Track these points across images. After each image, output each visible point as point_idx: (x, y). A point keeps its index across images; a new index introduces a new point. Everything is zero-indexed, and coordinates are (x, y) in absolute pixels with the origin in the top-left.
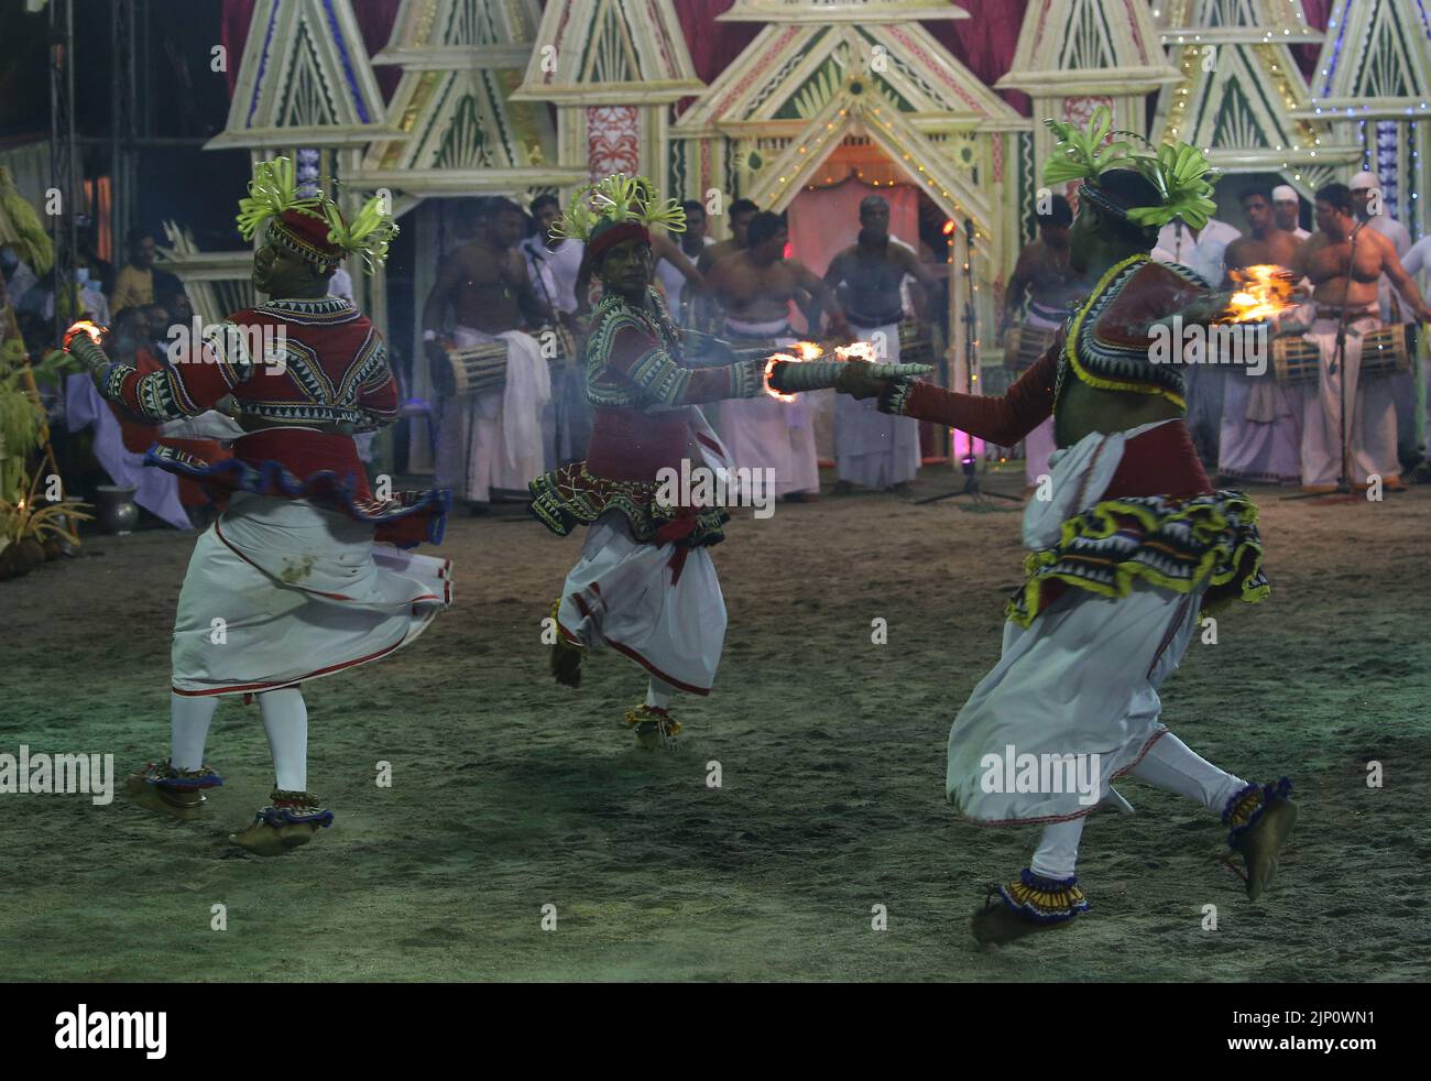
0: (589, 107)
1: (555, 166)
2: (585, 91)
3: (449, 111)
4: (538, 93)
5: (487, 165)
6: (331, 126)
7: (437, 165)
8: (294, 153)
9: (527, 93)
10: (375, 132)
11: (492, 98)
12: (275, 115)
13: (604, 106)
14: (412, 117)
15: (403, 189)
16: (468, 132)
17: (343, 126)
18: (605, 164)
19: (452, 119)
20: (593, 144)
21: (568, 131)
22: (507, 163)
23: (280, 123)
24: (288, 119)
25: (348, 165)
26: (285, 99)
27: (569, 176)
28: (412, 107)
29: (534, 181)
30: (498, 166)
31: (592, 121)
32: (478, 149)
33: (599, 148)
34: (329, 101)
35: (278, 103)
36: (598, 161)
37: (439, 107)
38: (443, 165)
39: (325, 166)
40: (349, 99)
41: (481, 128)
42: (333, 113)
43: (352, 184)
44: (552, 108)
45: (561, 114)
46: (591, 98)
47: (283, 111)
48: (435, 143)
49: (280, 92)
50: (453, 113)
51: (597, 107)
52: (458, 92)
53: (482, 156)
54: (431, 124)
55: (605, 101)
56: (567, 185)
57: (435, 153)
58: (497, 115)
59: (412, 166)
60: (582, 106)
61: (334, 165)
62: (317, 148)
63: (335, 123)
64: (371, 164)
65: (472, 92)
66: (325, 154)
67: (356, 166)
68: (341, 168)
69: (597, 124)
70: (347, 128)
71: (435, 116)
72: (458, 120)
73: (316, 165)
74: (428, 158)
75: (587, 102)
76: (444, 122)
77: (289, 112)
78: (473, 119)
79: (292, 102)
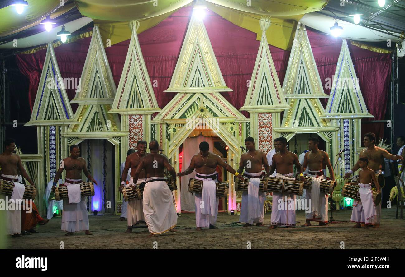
0: (129, 115)
1: (120, 131)
2: (128, 111)
3: (91, 116)
4: (115, 112)
5: (101, 131)
6: (59, 120)
7: (88, 131)
8: (49, 127)
9: (112, 111)
10: (71, 122)
11: (103, 113)
12: (44, 117)
13: (133, 115)
14: (81, 117)
15: (79, 137)
16: (96, 122)
17: (62, 120)
18: (134, 131)
19: (92, 118)
20: (130, 126)
21: (123, 122)
22: (107, 130)
23: (45, 119)
24: (47, 118)
25: (64, 131)
26: (46, 112)
27: (124, 134)
28: (81, 115)
29: (114, 135)
30: (105, 131)
31: (130, 119)
32: (99, 126)
33: (132, 126)
34: (58, 113)
35: (44, 113)
36: (132, 130)
37: (88, 115)
38: (89, 130)
39: (57, 131)
40: (64, 112)
41: (99, 120)
42: (59, 116)
43: (64, 136)
44: (119, 115)
45: (121, 117)
46: (130, 113)
47: (46, 116)
48: (87, 125)
49: (45, 111)
50: (92, 117)
51: (132, 115)
52: (94, 111)
53: (100, 128)
54: (86, 120)
55: (134, 114)
56: (123, 136)
57: (87, 127)
58: (104, 117)
59: (81, 131)
60: (127, 115)
61: (60, 131)
62: (55, 126)
63: (60, 119)
64: (70, 130)
65: (97, 111)
66: (57, 127)
67: (66, 131)
68: (61, 131)
69: (131, 120)
70: (63, 120)
71: (87, 117)
72: (93, 118)
73: (55, 130)
74: (85, 129)
75: (128, 114)
76: (90, 119)
77: (47, 116)
78: (98, 118)
79: (48, 113)
